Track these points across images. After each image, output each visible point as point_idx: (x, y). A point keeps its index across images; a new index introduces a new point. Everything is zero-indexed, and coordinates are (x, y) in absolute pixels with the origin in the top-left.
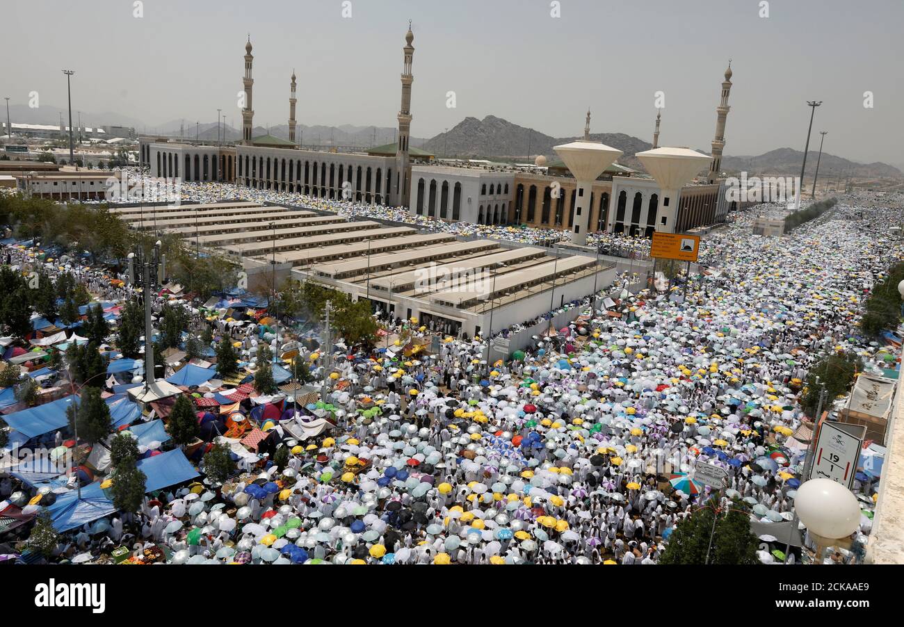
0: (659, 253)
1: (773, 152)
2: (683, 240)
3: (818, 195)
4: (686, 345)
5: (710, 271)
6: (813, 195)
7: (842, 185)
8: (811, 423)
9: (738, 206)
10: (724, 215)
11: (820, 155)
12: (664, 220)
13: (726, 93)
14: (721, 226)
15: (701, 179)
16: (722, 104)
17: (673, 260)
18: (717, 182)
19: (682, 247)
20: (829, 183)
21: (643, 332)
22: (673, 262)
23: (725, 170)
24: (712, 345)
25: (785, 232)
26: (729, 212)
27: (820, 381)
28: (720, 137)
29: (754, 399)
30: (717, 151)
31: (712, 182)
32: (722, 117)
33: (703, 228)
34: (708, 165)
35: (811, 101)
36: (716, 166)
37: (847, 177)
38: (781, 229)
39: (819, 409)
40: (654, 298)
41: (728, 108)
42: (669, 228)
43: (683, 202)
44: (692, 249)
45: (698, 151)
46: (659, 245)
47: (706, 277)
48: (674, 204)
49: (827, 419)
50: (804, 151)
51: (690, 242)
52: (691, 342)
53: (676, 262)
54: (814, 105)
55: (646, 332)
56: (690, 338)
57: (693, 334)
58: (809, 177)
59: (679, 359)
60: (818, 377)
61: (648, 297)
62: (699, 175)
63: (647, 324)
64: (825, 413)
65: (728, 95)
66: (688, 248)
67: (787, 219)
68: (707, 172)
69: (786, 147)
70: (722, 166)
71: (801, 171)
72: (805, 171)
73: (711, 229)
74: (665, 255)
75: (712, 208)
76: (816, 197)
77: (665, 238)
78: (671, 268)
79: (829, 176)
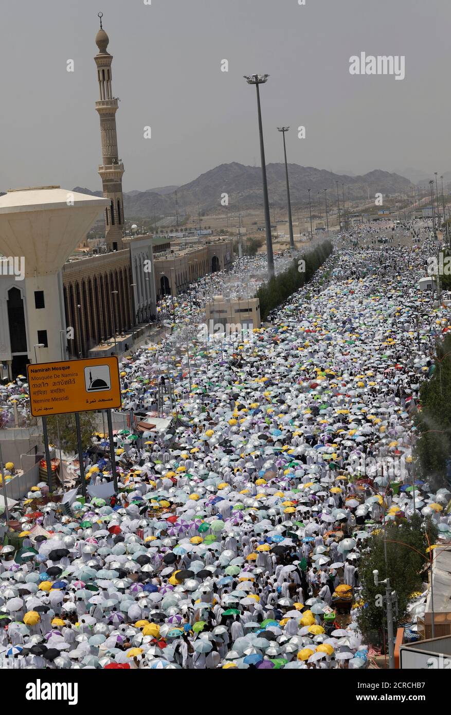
0: (47, 405)
1: (209, 175)
2: (87, 370)
3: (301, 241)
4: (141, 577)
5: (151, 421)
6: (292, 242)
7: (333, 217)
8: (382, 657)
9: (172, 284)
10: (151, 307)
11: (287, 169)
12: (42, 337)
13: (105, 76)
14: (150, 327)
15: (94, 243)
16: (103, 94)
17: (77, 414)
18: (125, 245)
19: (88, 385)
20: (313, 217)
21: (54, 573)
22: (77, 419)
23: (135, 220)
24: (187, 564)
25: (263, 318)
26: (158, 299)
27: (381, 576)
28: (112, 159)
29: (282, 644)
30: (112, 184)
31: (115, 246)
32: (108, 118)
33: (120, 339)
34: (102, 215)
35: (251, 74)
36: (116, 213)
37: (337, 202)
38: (256, 314)
39: (390, 629)
40: (58, 499)
41: (114, 102)
42: (54, 353)
43: (71, 295)
44: (109, 385)
45: (78, 190)
46: (43, 389)
47: (146, 433)
48: (54, 300)
49: (405, 641)
50: (259, 165)
51: (101, 372)
52: (147, 568)
53: (83, 418)
54: (257, 82)
55: (60, 571)
56: (143, 560)
57: (149, 553)
58: (277, 211)
59: (134, 610)
60: (375, 571)
61: (45, 500)
62: (90, 236)
63: (56, 555)
64: (400, 631)
65: (109, 78)
66: (99, 384)
67: (260, 294)
68: (103, 228)
69: (229, 162)
70: (127, 214)
71: (262, 201)
72: (270, 201)
73: (135, 337)
74: (59, 407)
75: (127, 295)
76: (298, 245)
77: (52, 373)
78: (78, 430)
79: (310, 205)
